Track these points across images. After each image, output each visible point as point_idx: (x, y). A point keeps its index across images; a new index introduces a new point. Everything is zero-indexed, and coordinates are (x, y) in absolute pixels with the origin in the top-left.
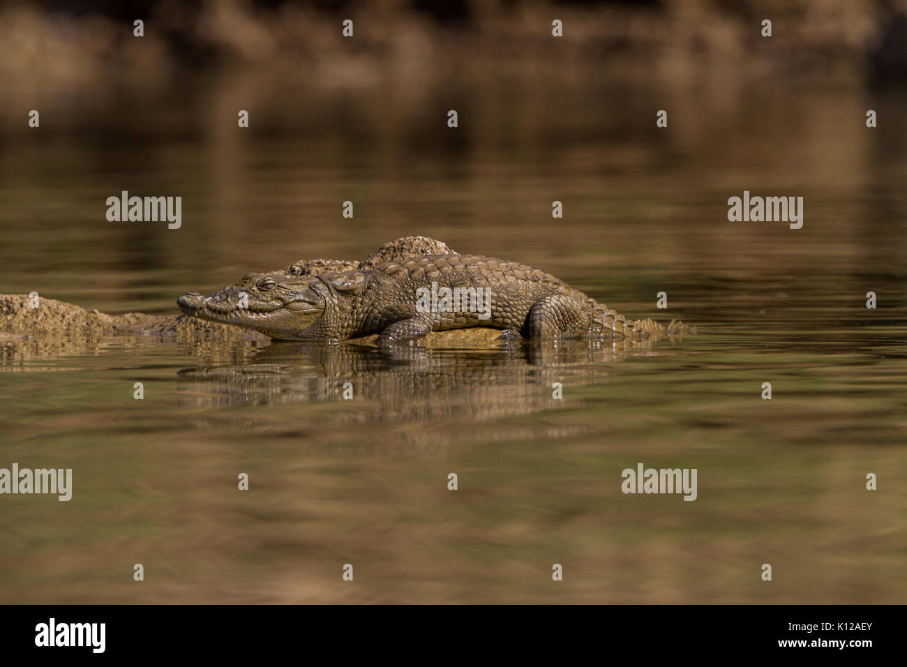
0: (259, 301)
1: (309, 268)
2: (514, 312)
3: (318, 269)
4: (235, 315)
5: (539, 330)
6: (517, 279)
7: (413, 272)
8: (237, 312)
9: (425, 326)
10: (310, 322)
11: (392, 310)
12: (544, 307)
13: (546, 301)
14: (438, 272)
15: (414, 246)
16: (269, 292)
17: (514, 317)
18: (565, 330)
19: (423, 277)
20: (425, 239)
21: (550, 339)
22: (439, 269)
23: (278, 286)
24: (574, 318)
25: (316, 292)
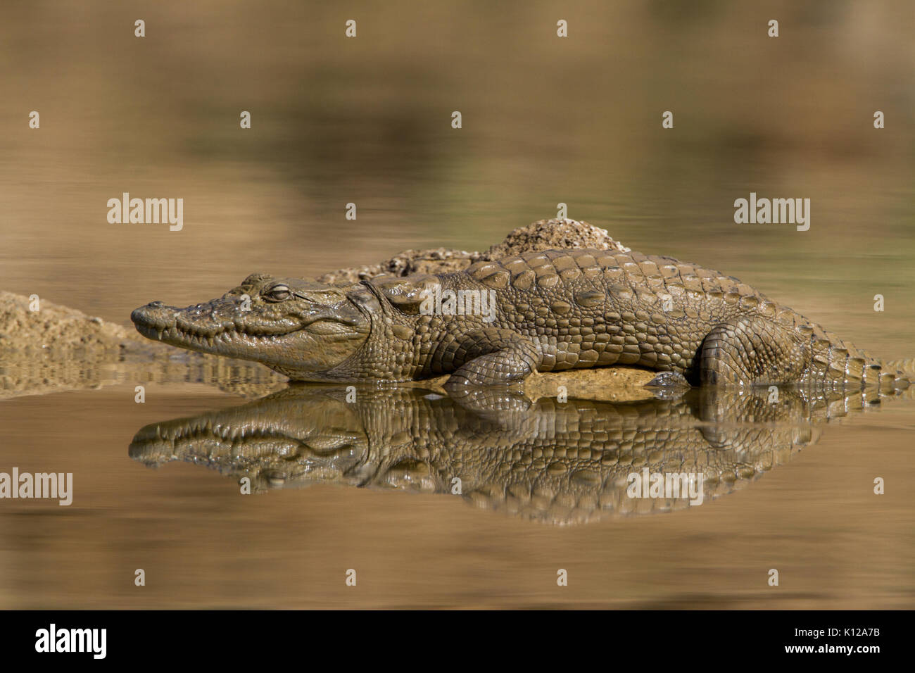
0: (262, 317)
1: (416, 263)
2: (676, 343)
3: (430, 264)
4: (223, 339)
5: (714, 373)
6: (687, 291)
7: (517, 277)
8: (226, 334)
9: (523, 364)
10: (344, 353)
11: (475, 337)
12: (725, 336)
13: (729, 327)
14: (557, 277)
15: (556, 233)
16: (278, 305)
17: (676, 351)
18: (761, 373)
19: (532, 285)
20: (576, 223)
21: (732, 388)
22: (559, 273)
23: (295, 295)
24: (776, 355)
25: (357, 306)
